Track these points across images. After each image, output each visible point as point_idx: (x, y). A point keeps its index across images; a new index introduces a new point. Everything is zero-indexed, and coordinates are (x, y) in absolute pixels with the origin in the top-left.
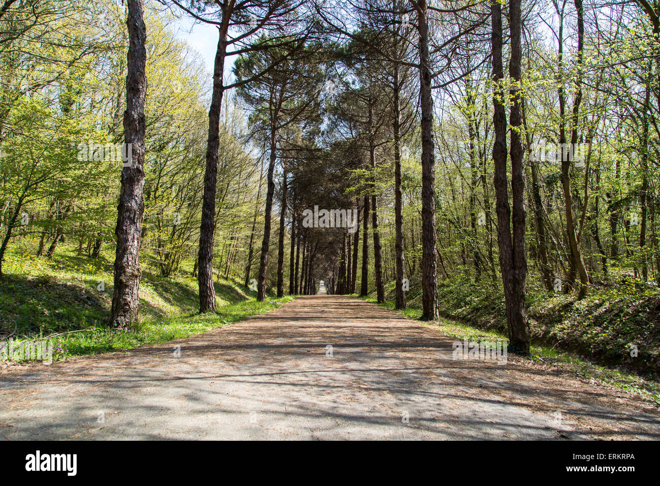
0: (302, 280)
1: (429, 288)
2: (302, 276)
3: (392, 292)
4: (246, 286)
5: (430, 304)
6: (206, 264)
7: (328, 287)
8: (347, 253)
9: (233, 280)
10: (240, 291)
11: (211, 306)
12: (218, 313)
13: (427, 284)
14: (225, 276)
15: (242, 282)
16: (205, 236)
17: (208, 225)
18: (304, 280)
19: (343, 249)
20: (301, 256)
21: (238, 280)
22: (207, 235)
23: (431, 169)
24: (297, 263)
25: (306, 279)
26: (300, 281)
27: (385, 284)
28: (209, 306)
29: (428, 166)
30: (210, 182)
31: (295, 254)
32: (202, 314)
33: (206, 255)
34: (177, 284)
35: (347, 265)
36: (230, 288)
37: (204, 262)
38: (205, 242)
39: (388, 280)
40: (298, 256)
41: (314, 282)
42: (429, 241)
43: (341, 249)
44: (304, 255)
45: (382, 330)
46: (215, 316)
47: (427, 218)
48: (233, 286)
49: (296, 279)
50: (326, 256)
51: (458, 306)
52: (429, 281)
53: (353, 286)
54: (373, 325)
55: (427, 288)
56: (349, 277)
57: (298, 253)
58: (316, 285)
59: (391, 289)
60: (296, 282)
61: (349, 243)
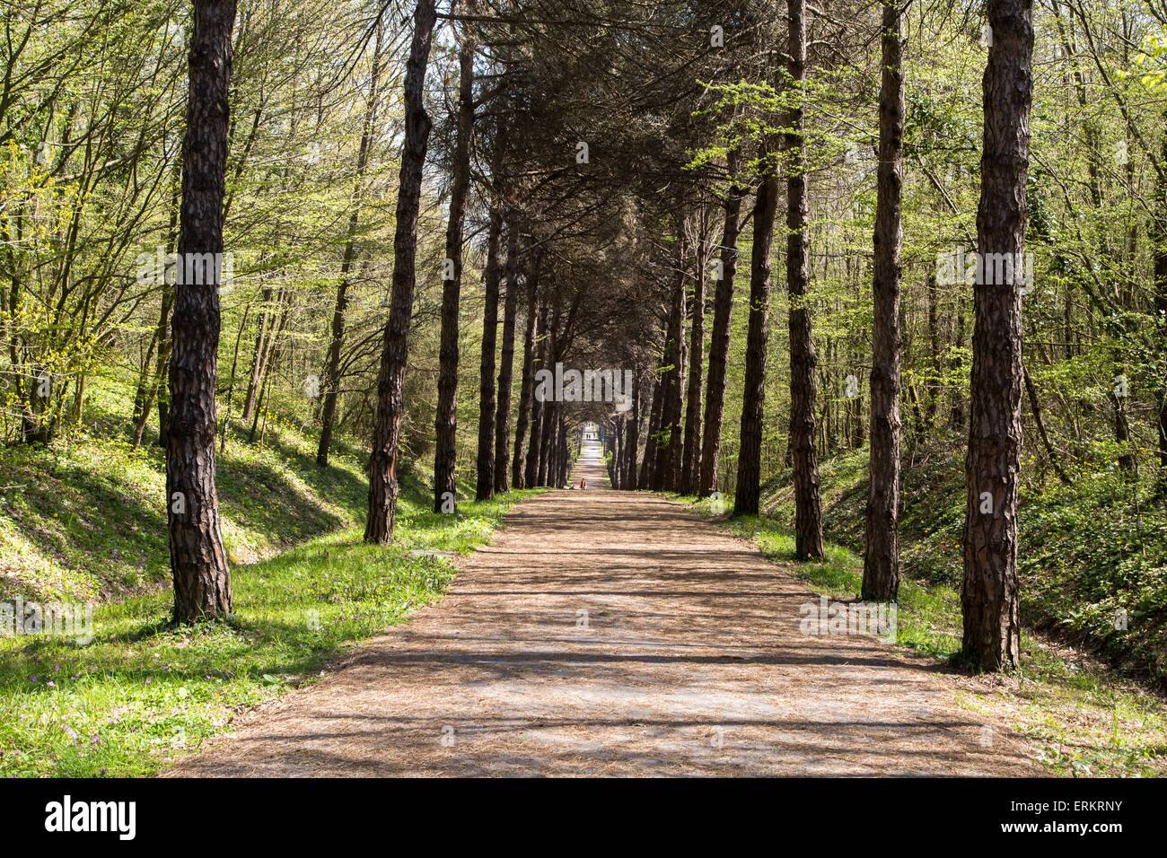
0: (520, 435)
1: (989, 559)
2: (522, 424)
3: (847, 495)
4: (321, 461)
5: (988, 614)
6: (195, 453)
7: (611, 447)
8: (685, 339)
9: (274, 442)
10: (299, 485)
11: (212, 601)
12: (237, 627)
13: (980, 543)
14: (246, 424)
15: (308, 447)
16: (189, 353)
17: (200, 314)
18: (528, 436)
19: (673, 322)
20: (519, 345)
21: (291, 437)
22: (197, 351)
23: (1017, 126)
24: (505, 379)
25: (535, 430)
26: (513, 438)
27: (823, 460)
28: (205, 601)
29: (1007, 117)
30: (204, 158)
31: (499, 342)
32: (183, 628)
33: (194, 421)
34: (79, 476)
35: (684, 385)
36: (263, 476)
37: (188, 448)
38: (189, 379)
39: (832, 443)
40: (508, 353)
41: (564, 429)
42: (997, 391)
43: (663, 319)
44: (528, 344)
45: (815, 740)
46: (226, 641)
47: (991, 310)
48: (278, 468)
49: (502, 435)
50: (612, 344)
51: (1086, 589)
52: (989, 534)
53: (708, 467)
54: (783, 707)
55: (981, 556)
56: (691, 432)
57: (509, 339)
58: (569, 440)
59: (844, 484)
60: (501, 446)
61: (695, 305)
